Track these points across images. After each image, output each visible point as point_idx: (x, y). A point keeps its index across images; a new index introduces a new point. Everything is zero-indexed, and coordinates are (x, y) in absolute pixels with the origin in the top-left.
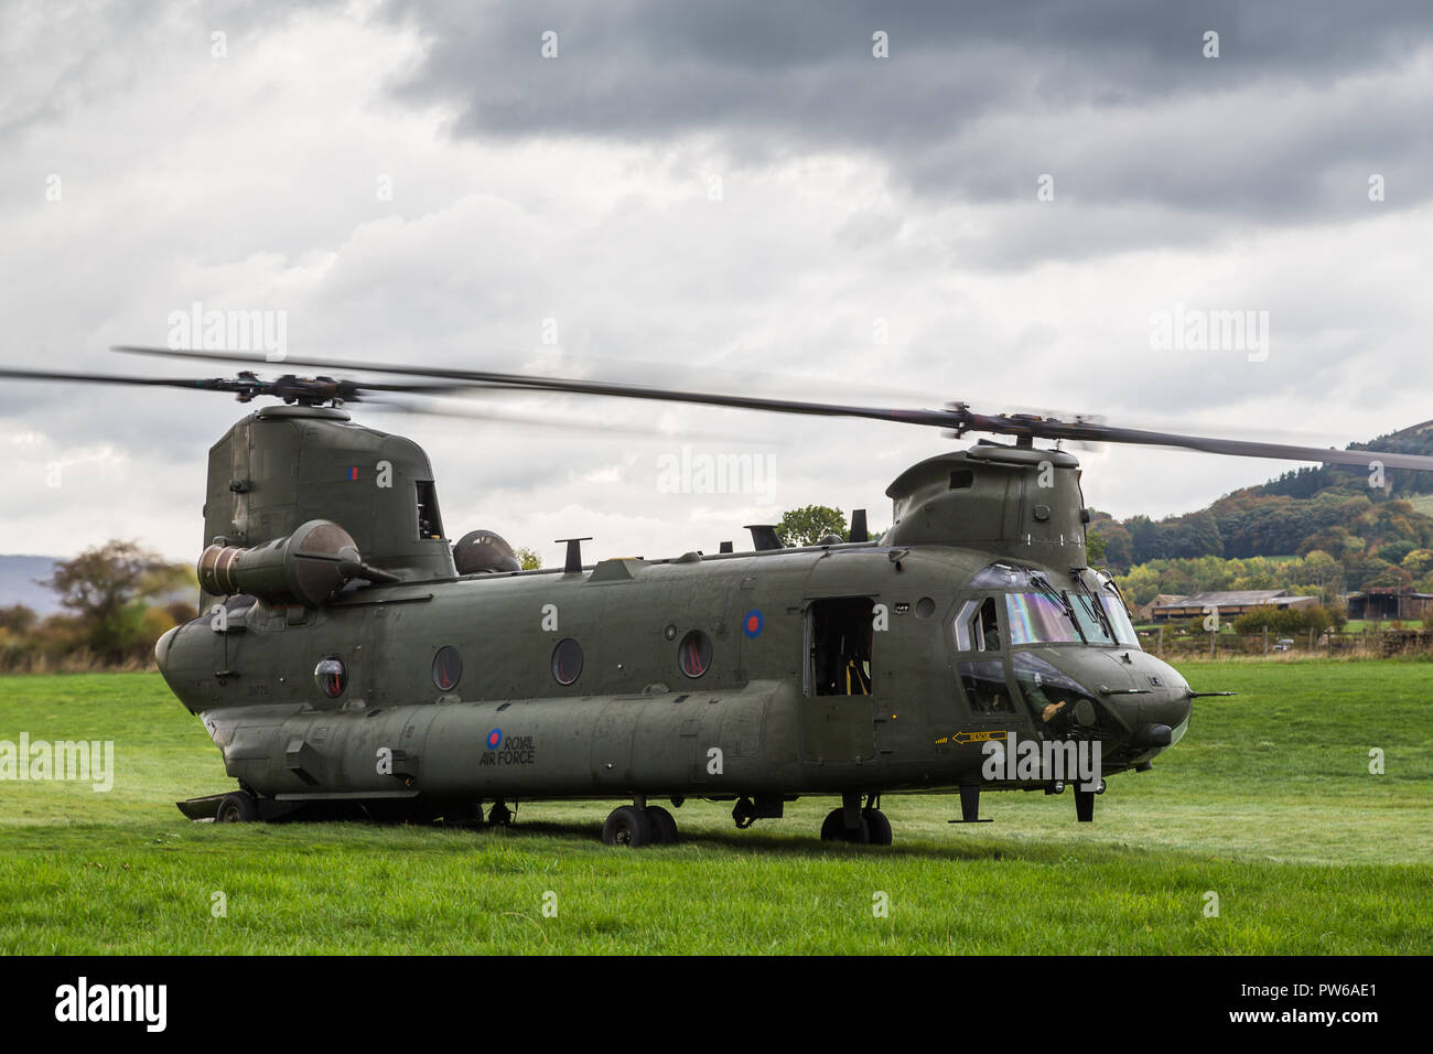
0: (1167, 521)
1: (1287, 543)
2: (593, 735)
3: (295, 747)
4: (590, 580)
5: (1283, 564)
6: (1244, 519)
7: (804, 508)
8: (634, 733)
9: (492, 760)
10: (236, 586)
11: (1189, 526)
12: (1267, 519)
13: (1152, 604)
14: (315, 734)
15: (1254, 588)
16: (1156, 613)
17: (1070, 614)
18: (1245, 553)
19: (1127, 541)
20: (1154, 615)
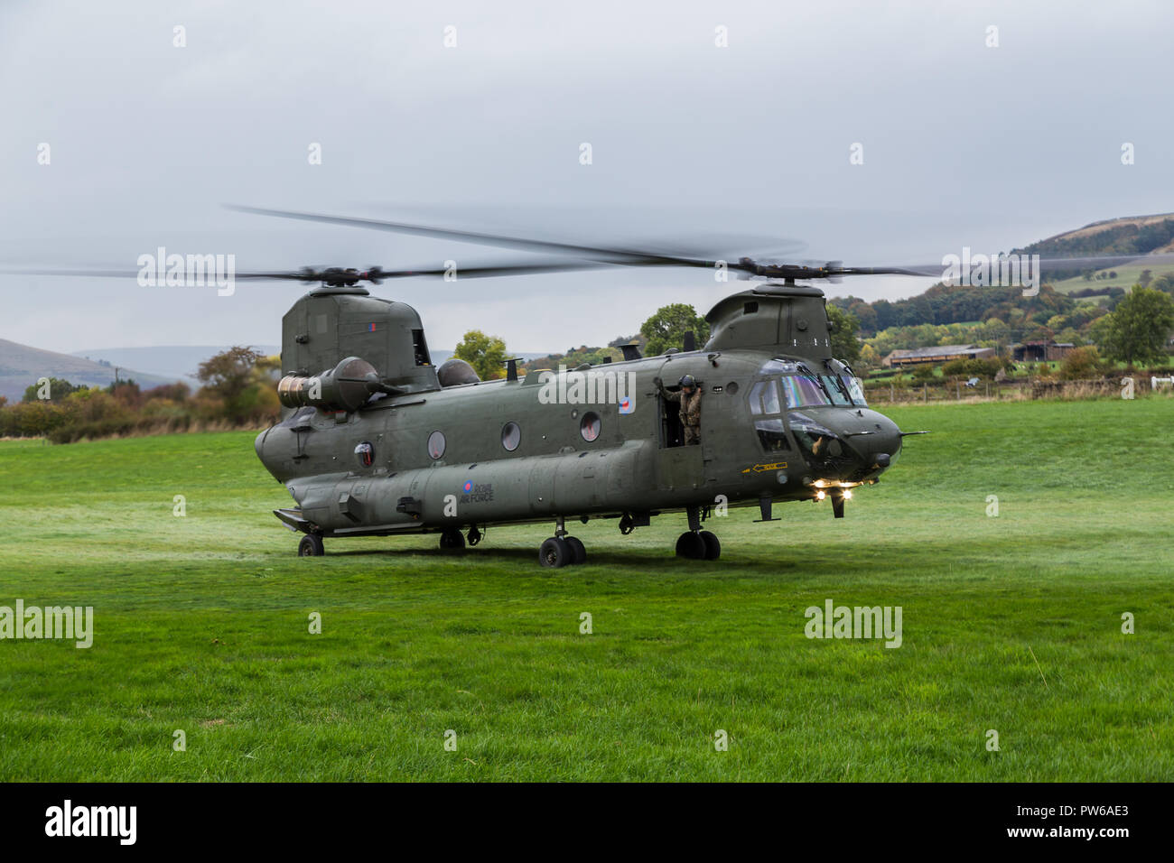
0: (899, 302)
1: (974, 314)
2: (529, 480)
3: (344, 499)
4: (524, 384)
5: (973, 327)
6: (947, 300)
7: (670, 305)
8: (554, 477)
9: (467, 500)
10: (302, 401)
11: (913, 305)
12: (961, 299)
13: (891, 356)
14: (356, 490)
15: (954, 344)
16: (894, 361)
17: (823, 387)
18: (948, 321)
19: (874, 317)
20: (892, 363)
